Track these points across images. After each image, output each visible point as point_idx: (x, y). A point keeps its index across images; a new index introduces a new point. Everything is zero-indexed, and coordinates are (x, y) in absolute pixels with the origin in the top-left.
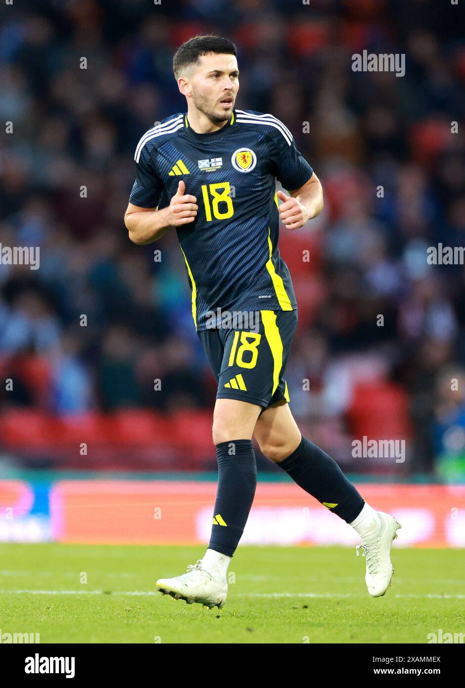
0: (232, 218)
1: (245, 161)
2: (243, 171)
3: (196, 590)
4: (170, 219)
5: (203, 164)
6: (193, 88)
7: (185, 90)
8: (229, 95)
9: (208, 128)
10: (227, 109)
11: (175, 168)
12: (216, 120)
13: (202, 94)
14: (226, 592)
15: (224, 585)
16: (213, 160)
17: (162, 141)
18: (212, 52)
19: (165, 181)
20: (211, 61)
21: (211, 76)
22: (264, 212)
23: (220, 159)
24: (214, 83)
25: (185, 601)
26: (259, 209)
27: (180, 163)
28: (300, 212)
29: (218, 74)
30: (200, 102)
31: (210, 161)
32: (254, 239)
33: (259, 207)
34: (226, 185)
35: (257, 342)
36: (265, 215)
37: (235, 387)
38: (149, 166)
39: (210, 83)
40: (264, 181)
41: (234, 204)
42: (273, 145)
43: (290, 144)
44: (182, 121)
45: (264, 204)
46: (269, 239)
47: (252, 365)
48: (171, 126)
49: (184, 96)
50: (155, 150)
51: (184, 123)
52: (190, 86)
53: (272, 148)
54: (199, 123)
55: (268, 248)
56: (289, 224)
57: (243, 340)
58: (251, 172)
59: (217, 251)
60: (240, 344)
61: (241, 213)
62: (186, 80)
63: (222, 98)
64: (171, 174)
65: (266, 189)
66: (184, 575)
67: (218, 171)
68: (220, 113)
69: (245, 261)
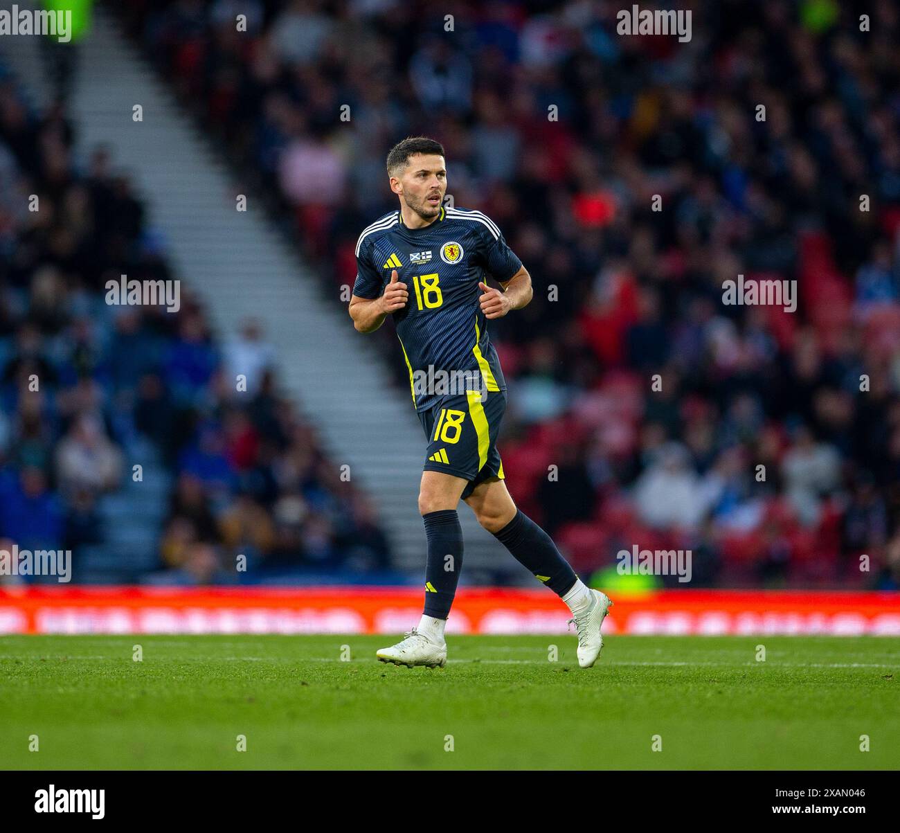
0: (441, 306)
1: (453, 254)
2: (451, 263)
3: (414, 655)
4: (384, 306)
5: (414, 257)
6: (404, 187)
7: (397, 189)
8: (436, 192)
9: (419, 224)
10: (434, 206)
11: (389, 261)
12: (426, 216)
13: (411, 192)
14: (444, 651)
15: (443, 645)
16: (423, 253)
17: (379, 236)
18: (420, 153)
19: (381, 274)
20: (418, 162)
21: (418, 175)
22: (471, 301)
23: (430, 252)
24: (421, 181)
25: (406, 666)
26: (467, 298)
27: (393, 256)
28: (499, 303)
29: (425, 174)
30: (410, 199)
31: (421, 254)
32: (461, 326)
33: (467, 296)
34: (435, 277)
35: (461, 420)
36: (473, 304)
37: (438, 460)
38: (367, 260)
39: (417, 182)
40: (471, 273)
41: (443, 293)
42: (478, 239)
43: (497, 238)
44: (396, 217)
45: (472, 293)
46: (476, 326)
47: (455, 440)
48: (387, 223)
49: (397, 195)
50: (372, 244)
51: (398, 219)
52: (401, 185)
53: (479, 241)
54: (411, 220)
55: (475, 334)
56: (489, 313)
57: (449, 417)
58: (458, 264)
59: (428, 338)
60: (445, 420)
61: (450, 301)
62: (397, 179)
63: (429, 196)
64: (386, 266)
65: (473, 280)
66: (402, 642)
67: (428, 263)
68: (429, 209)
69: (453, 347)
